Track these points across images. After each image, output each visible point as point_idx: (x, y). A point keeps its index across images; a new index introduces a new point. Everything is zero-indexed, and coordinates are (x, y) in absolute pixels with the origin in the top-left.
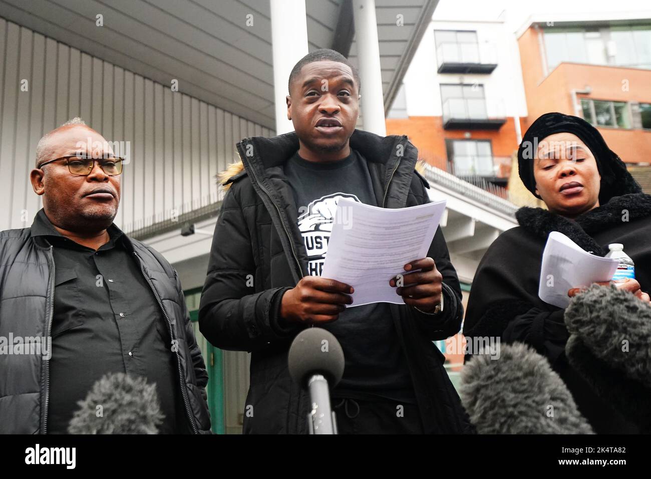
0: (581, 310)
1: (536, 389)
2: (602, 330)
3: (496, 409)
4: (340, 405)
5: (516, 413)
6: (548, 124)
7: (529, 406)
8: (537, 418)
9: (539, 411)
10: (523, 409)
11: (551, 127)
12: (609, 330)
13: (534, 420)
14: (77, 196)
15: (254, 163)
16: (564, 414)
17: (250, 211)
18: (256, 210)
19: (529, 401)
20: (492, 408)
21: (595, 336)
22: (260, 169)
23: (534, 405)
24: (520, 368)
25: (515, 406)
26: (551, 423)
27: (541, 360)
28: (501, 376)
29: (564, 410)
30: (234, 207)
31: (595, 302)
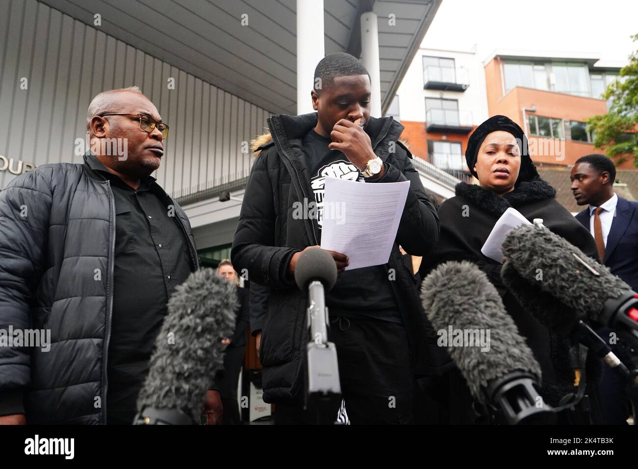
0: (512, 242)
1: (476, 293)
2: (526, 255)
3: (447, 308)
4: (336, 320)
5: (461, 310)
6: (499, 122)
7: (470, 305)
8: (476, 313)
9: (477, 308)
10: (466, 306)
11: (501, 125)
12: (531, 256)
13: (473, 314)
14: (141, 147)
15: (280, 135)
16: (494, 311)
17: (274, 172)
18: (279, 172)
19: (471, 301)
20: (444, 307)
21: (522, 260)
22: (285, 140)
23: (474, 304)
24: (466, 278)
25: (460, 305)
26: (485, 317)
27: (481, 274)
28: (452, 284)
29: (495, 308)
30: (262, 169)
31: (523, 235)
